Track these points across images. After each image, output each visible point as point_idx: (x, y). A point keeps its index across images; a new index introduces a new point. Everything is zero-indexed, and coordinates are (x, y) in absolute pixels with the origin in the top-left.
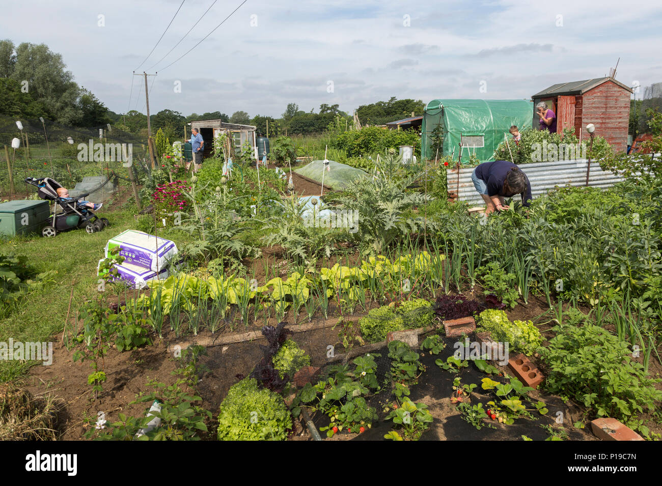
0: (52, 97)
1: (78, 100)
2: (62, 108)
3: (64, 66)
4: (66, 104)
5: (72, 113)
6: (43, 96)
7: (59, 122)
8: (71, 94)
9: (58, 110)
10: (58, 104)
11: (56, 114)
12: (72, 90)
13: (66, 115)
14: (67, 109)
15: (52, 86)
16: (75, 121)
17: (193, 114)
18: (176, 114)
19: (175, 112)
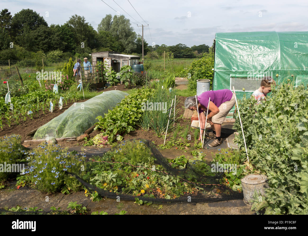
0: (124, 39)
1: (136, 40)
2: (128, 44)
3: (130, 24)
4: (130, 42)
5: (132, 46)
6: (121, 39)
7: (126, 51)
8: (132, 37)
9: (126, 45)
10: (127, 42)
11: (125, 47)
12: (132, 36)
13: (129, 47)
14: (130, 45)
15: (124, 34)
16: (133, 50)
17: (194, 46)
18: (184, 46)
19: (184, 45)
